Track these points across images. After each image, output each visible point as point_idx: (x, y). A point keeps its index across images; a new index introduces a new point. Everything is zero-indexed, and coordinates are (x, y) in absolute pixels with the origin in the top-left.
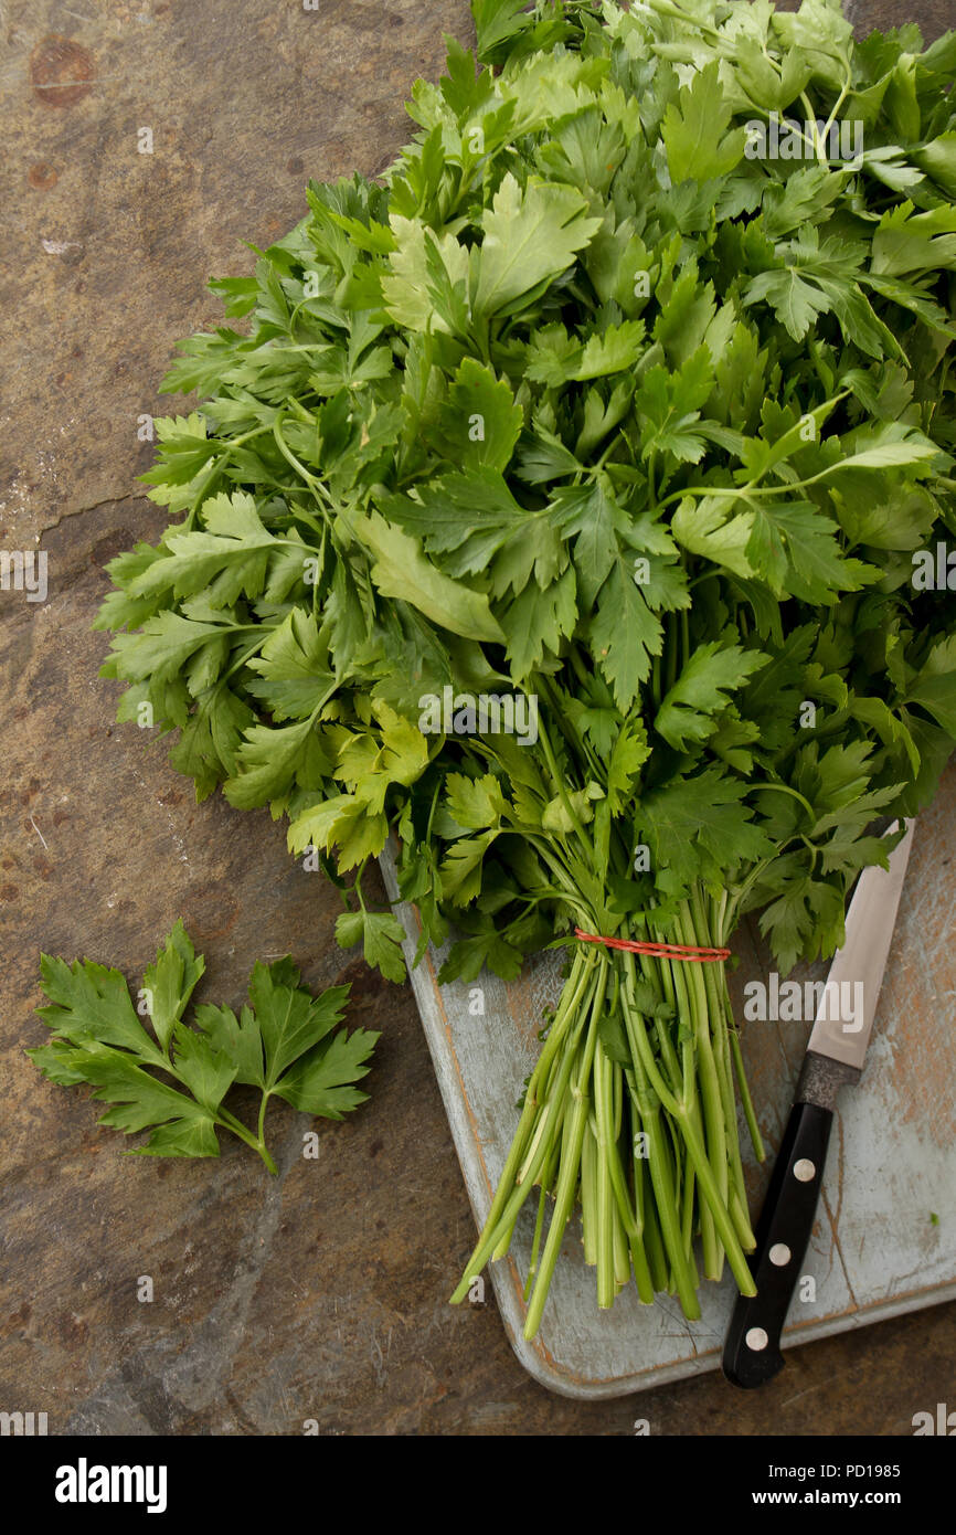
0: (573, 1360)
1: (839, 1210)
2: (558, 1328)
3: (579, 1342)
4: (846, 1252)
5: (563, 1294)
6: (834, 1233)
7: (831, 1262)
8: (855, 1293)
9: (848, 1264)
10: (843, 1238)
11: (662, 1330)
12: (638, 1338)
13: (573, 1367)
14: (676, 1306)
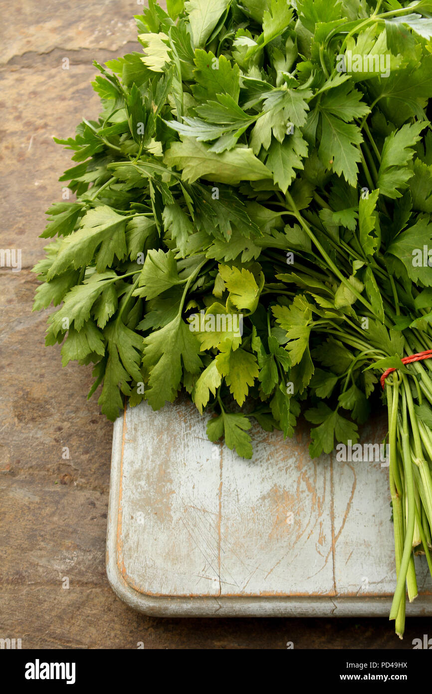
0: (139, 576)
1: (340, 532)
2: (135, 555)
3: (146, 566)
4: (337, 557)
5: (146, 536)
6: (333, 545)
7: (326, 561)
8: (337, 583)
9: (337, 565)
10: (338, 550)
11: (202, 573)
12: (185, 574)
13: (137, 581)
14: (216, 561)
